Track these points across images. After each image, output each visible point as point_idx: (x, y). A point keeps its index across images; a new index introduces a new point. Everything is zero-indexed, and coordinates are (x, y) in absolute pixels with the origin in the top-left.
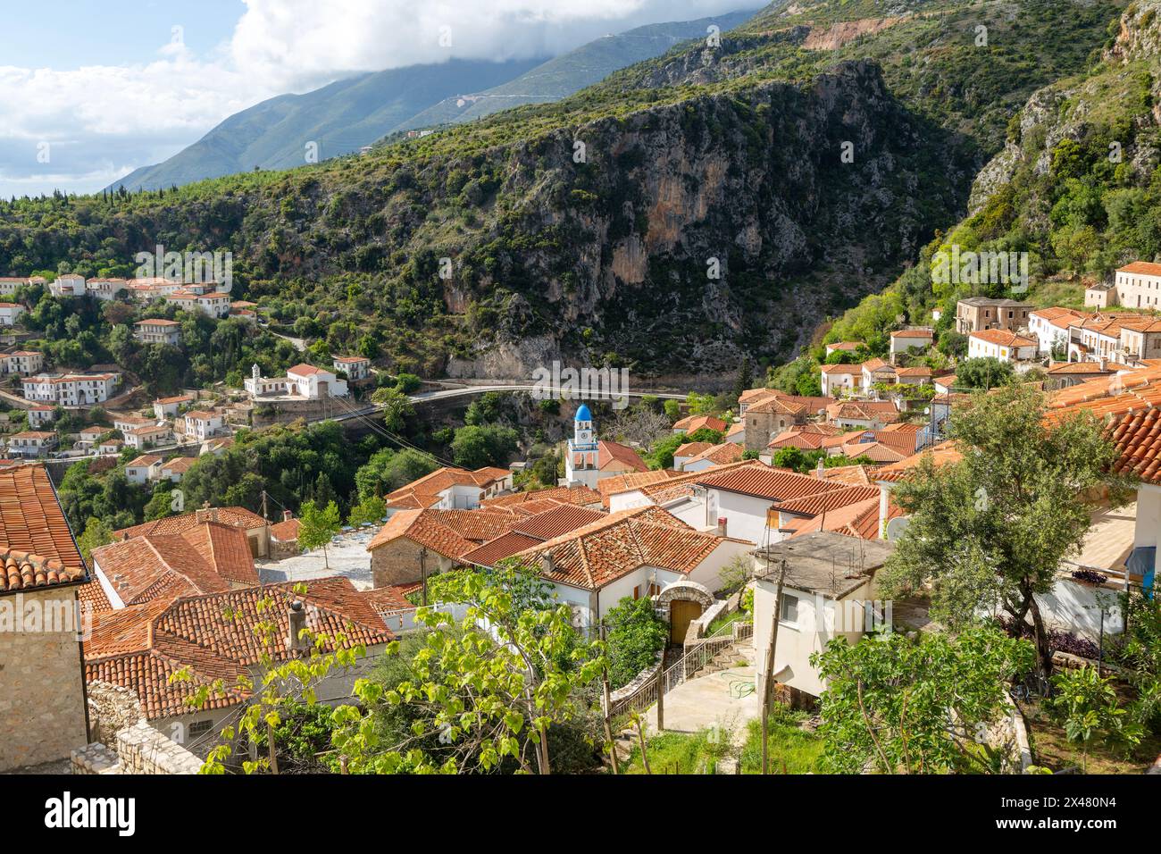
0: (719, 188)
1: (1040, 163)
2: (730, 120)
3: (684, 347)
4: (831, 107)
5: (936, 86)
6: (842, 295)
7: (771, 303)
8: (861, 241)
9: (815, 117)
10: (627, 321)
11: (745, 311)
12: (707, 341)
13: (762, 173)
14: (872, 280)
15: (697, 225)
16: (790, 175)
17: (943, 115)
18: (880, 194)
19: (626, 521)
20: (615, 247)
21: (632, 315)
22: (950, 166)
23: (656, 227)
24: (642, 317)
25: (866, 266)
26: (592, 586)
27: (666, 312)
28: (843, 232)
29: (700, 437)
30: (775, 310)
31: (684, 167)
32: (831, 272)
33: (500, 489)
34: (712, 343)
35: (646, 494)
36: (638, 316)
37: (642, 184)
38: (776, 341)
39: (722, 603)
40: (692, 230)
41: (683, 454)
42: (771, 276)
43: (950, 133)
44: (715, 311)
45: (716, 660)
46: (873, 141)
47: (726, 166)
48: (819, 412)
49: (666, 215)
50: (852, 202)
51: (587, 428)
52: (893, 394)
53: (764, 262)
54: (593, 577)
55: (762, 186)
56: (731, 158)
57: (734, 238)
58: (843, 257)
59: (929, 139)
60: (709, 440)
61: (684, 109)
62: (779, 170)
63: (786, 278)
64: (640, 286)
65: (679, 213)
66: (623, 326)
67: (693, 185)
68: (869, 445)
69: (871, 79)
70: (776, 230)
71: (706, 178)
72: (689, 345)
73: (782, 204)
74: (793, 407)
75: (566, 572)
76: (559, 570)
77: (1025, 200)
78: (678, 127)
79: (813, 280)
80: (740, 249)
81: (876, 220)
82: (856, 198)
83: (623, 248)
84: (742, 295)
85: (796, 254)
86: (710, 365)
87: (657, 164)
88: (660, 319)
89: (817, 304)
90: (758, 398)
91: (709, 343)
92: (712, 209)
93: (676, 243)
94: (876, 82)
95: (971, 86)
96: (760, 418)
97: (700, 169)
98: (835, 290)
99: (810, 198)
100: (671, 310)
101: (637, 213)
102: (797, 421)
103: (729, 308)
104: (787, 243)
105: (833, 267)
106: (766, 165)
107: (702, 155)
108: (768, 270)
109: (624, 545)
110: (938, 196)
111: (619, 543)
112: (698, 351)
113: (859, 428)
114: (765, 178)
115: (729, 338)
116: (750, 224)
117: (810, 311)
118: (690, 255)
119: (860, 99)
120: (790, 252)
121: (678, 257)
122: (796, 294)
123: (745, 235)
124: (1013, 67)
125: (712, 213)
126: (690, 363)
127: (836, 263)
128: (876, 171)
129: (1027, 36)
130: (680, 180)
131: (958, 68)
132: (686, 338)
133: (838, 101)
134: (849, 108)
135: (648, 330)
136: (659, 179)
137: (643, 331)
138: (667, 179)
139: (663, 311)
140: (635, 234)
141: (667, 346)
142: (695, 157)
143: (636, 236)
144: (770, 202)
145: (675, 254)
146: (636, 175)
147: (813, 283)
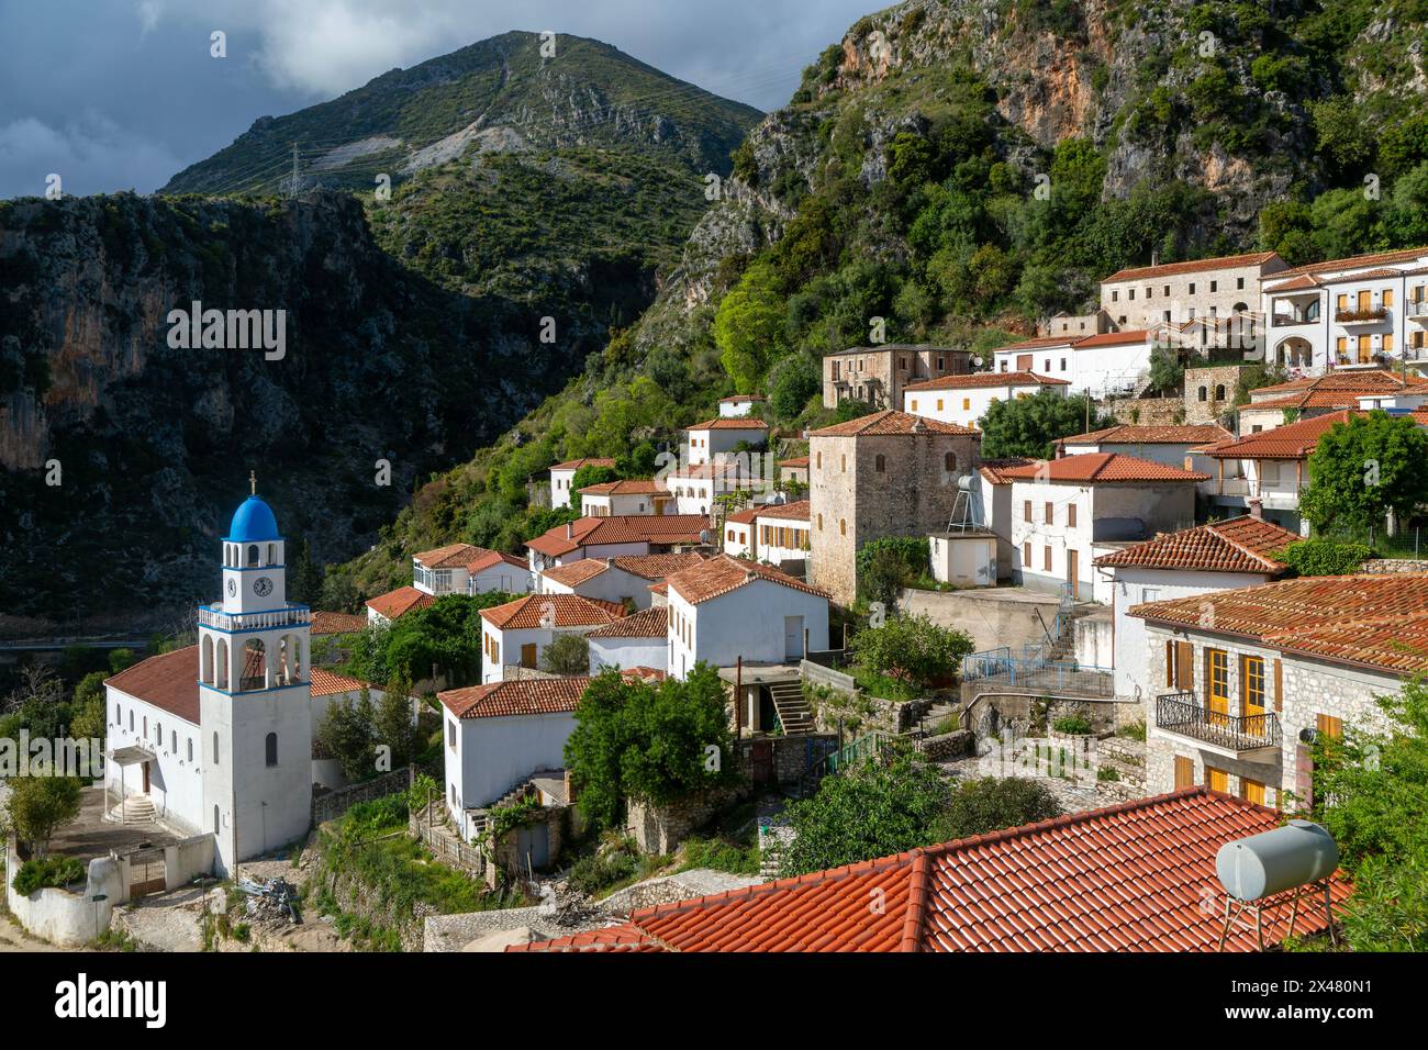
1: (867, 167)
2: (174, 238)
3: (126, 566)
4: (307, 247)
5: (424, 244)
6: (361, 485)
8: (371, 418)
9: (287, 255)
10: (17, 530)
11: (221, 510)
12: (166, 556)
15: (130, 383)
17: (440, 277)
18: (388, 359)
21: (26, 520)
23: (60, 382)
24: (46, 523)
25: (387, 449)
27: (88, 515)
28: (346, 405)
31: (105, 292)
32: (339, 456)
34: (174, 558)
36: (38, 521)
37: (36, 312)
40: (122, 391)
43: (454, 298)
44: (174, 510)
46: (363, 298)
47: (171, 299)
49: (77, 365)
50: (351, 368)
53: (239, 442)
56: (181, 288)
57: (191, 406)
58: (353, 437)
59: (429, 303)
61: (102, 207)
63: (276, 464)
64: (38, 475)
65: (99, 363)
66: (10, 538)
67: (121, 323)
69: (354, 219)
70: (254, 398)
71: (142, 314)
72: (135, 564)
73: (258, 363)
77: (853, 224)
78: (93, 231)
79: (317, 467)
80: (202, 422)
81: (388, 391)
82: (357, 364)
85: (287, 431)
86: (176, 591)
87: (60, 283)
88: (80, 525)
89: (328, 499)
91: (170, 559)
93: (97, 410)
94: (360, 223)
95: (468, 247)
97: (131, 299)
98: (347, 478)
100: (97, 510)
101: (28, 356)
103: (199, 505)
104: (273, 415)
105: (344, 451)
107: (135, 278)
108: (248, 453)
112: (152, 571)
115: (202, 550)
116: (216, 386)
117: (320, 508)
118: (121, 428)
119: (344, 241)
120: (278, 428)
121: (101, 432)
122: (294, 485)
123: (209, 402)
124: (513, 231)
125: (154, 368)
126: (143, 591)
127: (345, 445)
128: (376, 331)
129: (518, 201)
130: (100, 313)
131: (449, 226)
132: (129, 552)
133: (316, 239)
134: (331, 249)
135: (59, 542)
136: (65, 307)
137: (50, 544)
138: (78, 308)
139: (82, 514)
140: (27, 389)
141: (97, 566)
142: (123, 281)
143: (29, 392)
144: (240, 358)
145: (95, 427)
146: (23, 297)
147: (317, 472)
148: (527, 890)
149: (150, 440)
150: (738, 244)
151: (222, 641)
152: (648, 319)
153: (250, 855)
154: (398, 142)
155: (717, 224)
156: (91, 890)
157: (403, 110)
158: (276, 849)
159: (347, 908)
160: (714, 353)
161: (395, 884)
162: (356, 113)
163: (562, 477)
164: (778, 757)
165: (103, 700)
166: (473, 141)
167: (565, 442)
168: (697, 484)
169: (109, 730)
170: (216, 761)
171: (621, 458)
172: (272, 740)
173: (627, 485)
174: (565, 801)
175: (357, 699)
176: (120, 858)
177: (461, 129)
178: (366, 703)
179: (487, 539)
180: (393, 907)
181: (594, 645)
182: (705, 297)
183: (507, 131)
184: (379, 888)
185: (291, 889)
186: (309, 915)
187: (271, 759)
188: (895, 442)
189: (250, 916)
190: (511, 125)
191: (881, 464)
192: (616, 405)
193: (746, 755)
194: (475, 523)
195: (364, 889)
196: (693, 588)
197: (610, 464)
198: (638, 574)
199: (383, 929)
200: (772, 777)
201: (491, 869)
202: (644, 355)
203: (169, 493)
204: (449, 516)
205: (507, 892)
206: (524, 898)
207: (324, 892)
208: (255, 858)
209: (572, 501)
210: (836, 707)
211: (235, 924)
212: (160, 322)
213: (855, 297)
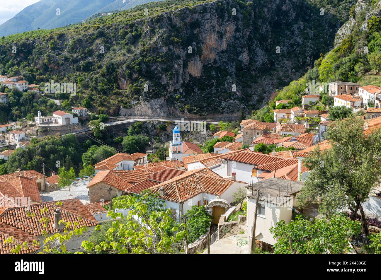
0: (232, 37)
1: (363, 26)
3: (217, 102)
4: (277, 3)
6: (282, 81)
7: (253, 84)
8: (290, 58)
9: (271, 7)
10: (194, 92)
11: (242, 88)
13: (249, 30)
14: (295, 74)
15: (223, 52)
16: (261, 31)
18: (298, 39)
19: (194, 174)
20: (189, 61)
21: (196, 89)
22: (326, 27)
23: (206, 53)
24: (200, 90)
25: (292, 69)
26: (180, 201)
27: (210, 88)
28: (283, 55)
29: (224, 140)
30: (255, 87)
31: (217, 28)
32: (278, 71)
33: (142, 162)
34: (229, 101)
35: (202, 163)
36: (198, 90)
37: (200, 35)
38: (255, 100)
39: (234, 208)
40: (221, 54)
41: (218, 146)
42: (253, 73)
44: (230, 88)
45: (232, 231)
46: (295, 17)
47: (234, 27)
48: (273, 129)
49: (210, 48)
50: (286, 42)
51: (178, 136)
52: (303, 121)
53: (250, 67)
54: (181, 197)
55: (249, 36)
56: (237, 24)
57: (238, 58)
58: (283, 65)
60: (228, 141)
61: (217, 4)
62: (256, 29)
63: (259, 74)
64: (199, 78)
65: (215, 47)
66: (192, 94)
67: (221, 36)
68: (294, 142)
70: (255, 54)
71: (226, 32)
72: (219, 102)
73: (258, 43)
74: (262, 127)
75: (170, 196)
76: (167, 195)
77: (357, 41)
78: (215, 11)
79: (271, 75)
80: (240, 62)
81: (296, 50)
82: (288, 41)
83: (192, 62)
84: (241, 81)
85: (264, 64)
86: (228, 110)
87: (206, 27)
88: (208, 91)
89: (272, 84)
90: (248, 123)
91: (228, 101)
92: (228, 45)
93: (214, 59)
96: (249, 132)
97: (224, 29)
98: (279, 78)
99: (269, 41)
100: (212, 87)
101: (197, 47)
102: (264, 133)
103: (236, 86)
104: (260, 59)
105: (279, 69)
106: (251, 27)
107: (225, 23)
108: (252, 71)
109: (193, 184)
110: (322, 40)
111: (191, 183)
112: (223, 104)
113: (290, 135)
114: (250, 32)
115: (236, 99)
116: (244, 52)
117: (269, 87)
118: (220, 64)
120: (261, 63)
121: (215, 65)
122: (263, 80)
123: (243, 56)
125: (229, 47)
126: (220, 109)
127: (280, 67)
128: (296, 29)
130: (216, 33)
132: (218, 99)
135: (203, 96)
136: (207, 33)
137: (201, 96)
138: (210, 33)
139: (209, 88)
140: (197, 56)
141: (210, 102)
142: (222, 24)
143: (198, 57)
144: (253, 42)
145: (214, 64)
146: (197, 31)
147: (270, 76)
149: (227, 67)
203: (229, 83)
212: (231, 34)
213: (348, 64)
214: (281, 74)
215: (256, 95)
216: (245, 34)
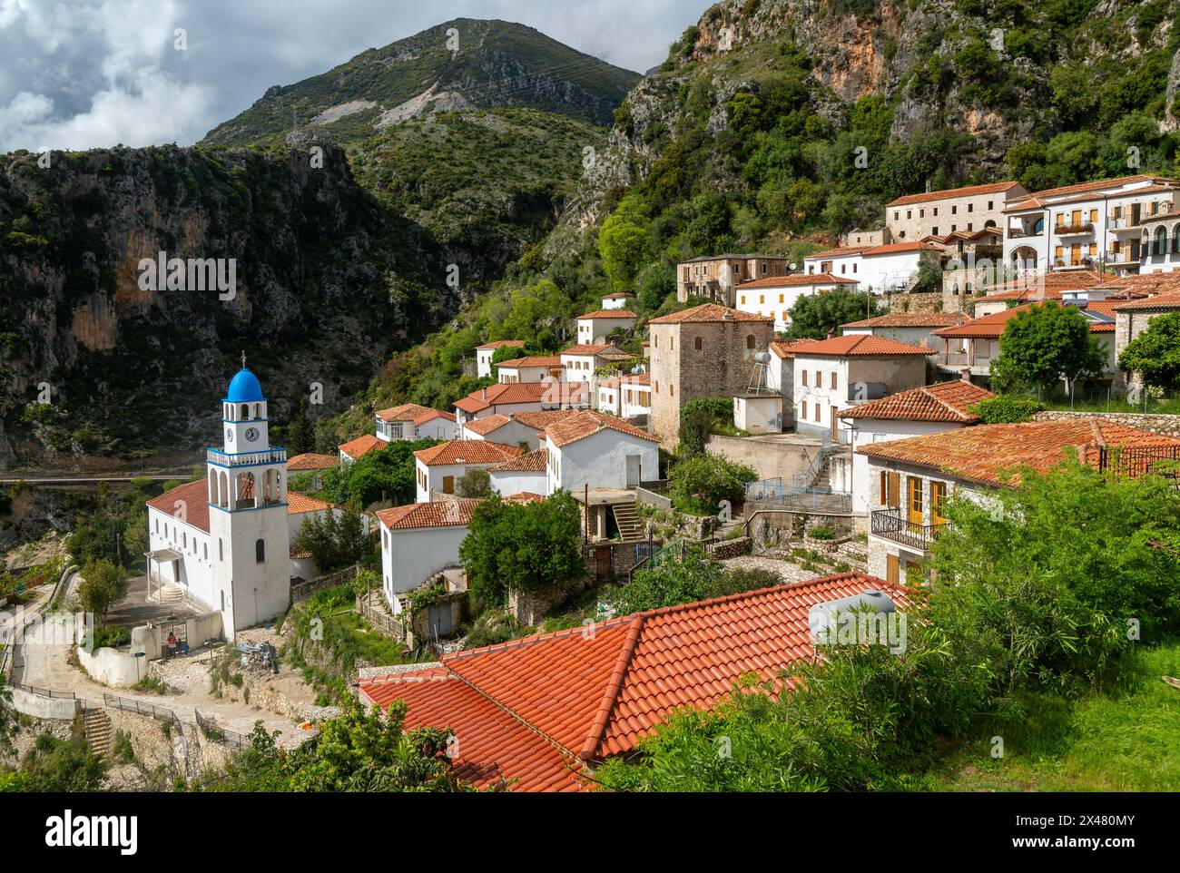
0: (200, 248)
1: (713, 120)
2: (205, 178)
3: (175, 420)
4: (305, 184)
5: (391, 181)
6: (344, 361)
7: (271, 371)
8: (353, 312)
9: (290, 191)
10: (96, 394)
12: (203, 414)
13: (247, 236)
14: (372, 348)
16: (273, 242)
17: (402, 206)
18: (365, 268)
20: (76, 306)
21: (103, 386)
23: (124, 287)
24: (117, 389)
25: (363, 334)
27: (147, 383)
28: (334, 302)
30: (276, 378)
31: (156, 220)
32: (329, 340)
34: (210, 415)
36: (111, 388)
37: (106, 235)
38: (284, 410)
42: (267, 344)
43: (412, 222)
44: (209, 380)
46: (346, 222)
47: (205, 224)
50: (337, 275)
51: (257, 419)
53: (257, 329)
55: (246, 250)
56: (211, 216)
57: (220, 304)
58: (339, 325)
59: (395, 226)
61: (152, 156)
62: (262, 236)
63: (283, 346)
64: (111, 354)
66: (92, 400)
67: (169, 242)
70: (266, 298)
71: (184, 236)
72: (182, 419)
73: (269, 271)
78: (146, 174)
79: (312, 347)
80: (229, 315)
81: (365, 292)
82: (341, 272)
83: (85, 307)
85: (291, 321)
87: (124, 214)
88: (141, 391)
89: (322, 371)
93: (152, 307)
94: (343, 165)
95: (424, 182)
97: (175, 224)
98: (336, 356)
99: (296, 268)
100: (154, 380)
101: (102, 268)
104: (280, 309)
105: (333, 336)
106: (248, 228)
107: (177, 209)
108: (262, 337)
112: (194, 424)
114: (249, 241)
116: (238, 288)
118: (170, 320)
119: (331, 180)
120: (284, 319)
121: (156, 323)
122: (296, 361)
124: (456, 170)
126: (187, 439)
127: (333, 331)
128: (356, 247)
129: (460, 148)
130: (153, 234)
131: (409, 167)
132: (177, 411)
133: (310, 178)
134: (322, 186)
135: (127, 403)
136: (127, 230)
137: (120, 404)
138: (137, 231)
139: (143, 382)
140: (101, 291)
141: (154, 420)
142: (169, 211)
143: (103, 294)
144: (256, 268)
145: (152, 319)
146: (96, 223)
147: (313, 351)
148: (434, 650)
149: (191, 329)
150: (618, 180)
151: (223, 473)
152: (552, 236)
153: (246, 626)
154: (374, 104)
155: (602, 164)
156: (134, 649)
157: (377, 80)
158: (265, 622)
159: (310, 662)
160: (599, 262)
161: (342, 646)
162: (342, 82)
163: (485, 355)
164: (615, 557)
165: (147, 516)
166: (429, 102)
167: (487, 329)
168: (582, 359)
169: (151, 537)
170: (221, 559)
171: (528, 340)
172: (260, 545)
173: (531, 360)
174: (464, 588)
175: (323, 515)
176: (154, 627)
177: (420, 94)
178: (330, 518)
179: (429, 401)
180: (341, 662)
181: (492, 477)
182: (594, 220)
183: (455, 94)
184: (332, 649)
185: (273, 649)
186: (285, 668)
187: (260, 557)
188: (709, 328)
189: (244, 668)
190: (457, 89)
191: (699, 344)
192: (525, 301)
193: (591, 555)
194: (422, 389)
195: (322, 650)
196: (561, 435)
197: (519, 344)
198: (531, 426)
199: (334, 678)
200: (611, 572)
201: (410, 636)
202: (548, 263)
203: (205, 367)
204: (407, 384)
205: (420, 652)
206: (432, 656)
207: (296, 652)
208: (250, 628)
209: (492, 373)
210: (658, 521)
211: (233, 674)
212: (197, 242)
213: (702, 219)
214: (340, 345)
215: (284, 397)
216: (236, 245)
